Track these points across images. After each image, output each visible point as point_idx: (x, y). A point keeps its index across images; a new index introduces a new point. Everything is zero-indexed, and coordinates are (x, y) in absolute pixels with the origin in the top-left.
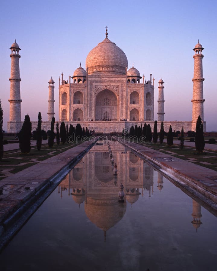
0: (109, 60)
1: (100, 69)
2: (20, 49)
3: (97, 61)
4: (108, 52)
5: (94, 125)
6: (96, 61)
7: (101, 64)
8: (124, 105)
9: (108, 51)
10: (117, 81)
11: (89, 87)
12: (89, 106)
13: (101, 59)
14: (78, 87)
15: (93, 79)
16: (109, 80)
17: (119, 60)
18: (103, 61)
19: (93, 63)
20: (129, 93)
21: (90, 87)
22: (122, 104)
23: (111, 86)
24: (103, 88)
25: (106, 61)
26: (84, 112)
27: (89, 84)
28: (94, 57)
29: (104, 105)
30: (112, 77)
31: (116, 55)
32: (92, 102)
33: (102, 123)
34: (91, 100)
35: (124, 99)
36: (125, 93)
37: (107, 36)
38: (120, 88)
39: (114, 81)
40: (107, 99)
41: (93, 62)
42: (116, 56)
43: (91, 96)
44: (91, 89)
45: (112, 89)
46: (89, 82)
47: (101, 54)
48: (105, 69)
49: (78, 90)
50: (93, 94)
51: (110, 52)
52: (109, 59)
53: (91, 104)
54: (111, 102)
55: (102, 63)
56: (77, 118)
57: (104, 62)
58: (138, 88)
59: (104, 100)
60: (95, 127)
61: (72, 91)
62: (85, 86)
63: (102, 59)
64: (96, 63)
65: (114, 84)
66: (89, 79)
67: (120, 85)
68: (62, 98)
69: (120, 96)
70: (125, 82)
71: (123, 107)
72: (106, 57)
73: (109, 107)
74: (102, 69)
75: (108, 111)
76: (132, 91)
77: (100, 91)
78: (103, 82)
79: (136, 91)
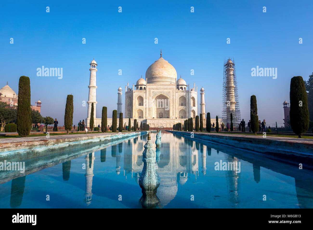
1: (156, 80)
3: (154, 74)
8: (175, 107)
10: (169, 88)
13: (157, 72)
15: (151, 87)
16: (163, 88)
17: (170, 73)
20: (178, 98)
22: (172, 106)
23: (164, 92)
24: (159, 94)
26: (144, 112)
27: (148, 91)
28: (152, 71)
30: (165, 86)
31: (168, 69)
35: (175, 102)
36: (175, 97)
39: (167, 89)
41: (151, 75)
44: (149, 94)
45: (165, 94)
47: (157, 69)
48: (160, 80)
49: (140, 95)
50: (151, 98)
56: (139, 117)
57: (159, 75)
58: (185, 94)
60: (152, 123)
61: (135, 95)
62: (145, 92)
65: (167, 91)
66: (148, 87)
67: (171, 92)
68: (127, 101)
69: (171, 100)
70: (174, 89)
72: (161, 71)
75: (162, 112)
76: (180, 96)
77: (156, 96)
78: (158, 89)
79: (183, 96)
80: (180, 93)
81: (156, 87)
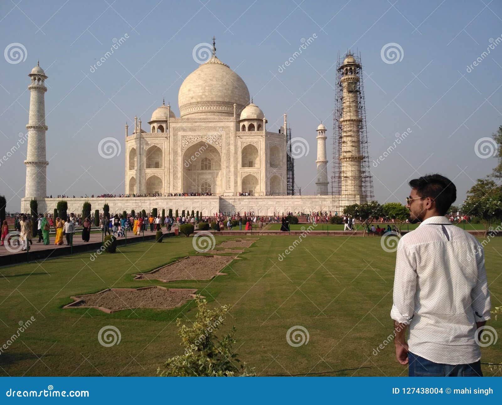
0: (212, 93)
1: (198, 109)
3: (193, 95)
4: (210, 79)
5: (165, 203)
6: (191, 95)
7: (199, 100)
8: (232, 169)
10: (220, 128)
11: (171, 139)
12: (172, 171)
13: (199, 92)
14: (154, 139)
15: (179, 125)
16: (206, 127)
18: (202, 95)
19: (187, 99)
20: (240, 148)
21: (174, 139)
22: (227, 167)
23: (210, 137)
24: (196, 141)
25: (207, 94)
26: (163, 182)
27: (171, 134)
28: (189, 88)
29: (202, 169)
30: (211, 122)
32: (177, 165)
33: (179, 200)
34: (175, 161)
35: (232, 159)
36: (232, 148)
37: (214, 54)
38: (224, 140)
39: (214, 128)
40: (206, 159)
41: (187, 97)
43: (175, 153)
44: (175, 142)
45: (211, 142)
46: (172, 130)
47: (200, 84)
48: (206, 109)
49: (153, 145)
50: (179, 151)
51: (214, 79)
52: (212, 91)
53: (175, 168)
54: (214, 163)
55: (200, 98)
57: (203, 96)
58: (256, 140)
59: (203, 161)
61: (144, 145)
62: (166, 137)
63: (201, 91)
64: (192, 98)
65: (215, 133)
66: (172, 125)
67: (225, 135)
69: (224, 154)
70: (232, 129)
71: (230, 171)
72: (207, 88)
73: (210, 173)
74: (201, 108)
75: (209, 180)
76: (245, 145)
77: (191, 145)
78: (195, 130)
79: (252, 143)
80: (245, 137)
81: (191, 125)
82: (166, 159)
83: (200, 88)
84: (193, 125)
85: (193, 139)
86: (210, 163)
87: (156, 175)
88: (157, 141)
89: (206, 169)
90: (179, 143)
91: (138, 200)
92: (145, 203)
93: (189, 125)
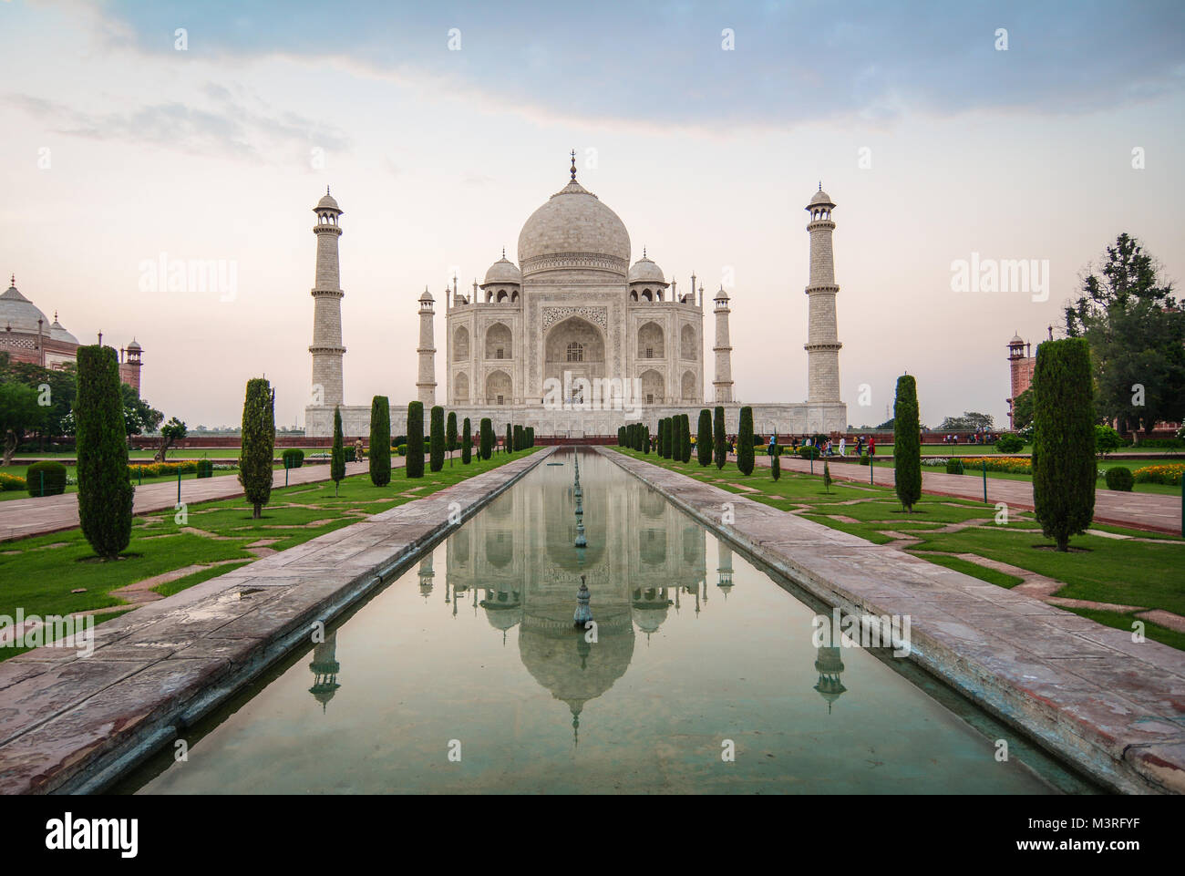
0: (579, 240)
1: (557, 265)
2: (340, 212)
3: (549, 242)
6: (545, 243)
7: (558, 250)
8: (623, 361)
9: (578, 216)
10: (603, 296)
11: (527, 312)
12: (527, 363)
14: (498, 312)
15: (538, 291)
17: (606, 239)
18: (564, 243)
19: (538, 249)
21: (531, 313)
22: (616, 358)
23: (586, 309)
24: (566, 316)
25: (571, 241)
26: (513, 380)
27: (526, 305)
28: (540, 231)
29: (569, 360)
30: (589, 286)
31: (599, 225)
32: (536, 354)
34: (532, 347)
35: (622, 345)
36: (623, 326)
37: (573, 177)
38: (610, 314)
40: (575, 344)
42: (599, 228)
43: (533, 335)
45: (589, 317)
46: (526, 298)
47: (560, 225)
50: (539, 331)
51: (582, 218)
52: (580, 236)
53: (533, 357)
54: (588, 352)
55: (560, 247)
56: (496, 397)
57: (566, 245)
58: (660, 315)
59: (569, 347)
60: (544, 421)
61: (482, 322)
62: (517, 310)
63: (563, 237)
64: (547, 247)
65: (594, 304)
66: (528, 291)
67: (611, 307)
68: (454, 341)
69: (610, 336)
70: (622, 297)
71: (619, 365)
72: (572, 232)
73: (581, 367)
74: (561, 263)
76: (643, 323)
77: (557, 322)
78: (564, 299)
79: (654, 320)
80: (643, 311)
81: (557, 291)
82: (519, 343)
83: (560, 232)
84: (561, 291)
85: (561, 313)
86: (580, 351)
87: (501, 369)
88: (502, 316)
89: (575, 359)
90: (539, 319)
91: (493, 409)
92: (504, 413)
93: (555, 291)
